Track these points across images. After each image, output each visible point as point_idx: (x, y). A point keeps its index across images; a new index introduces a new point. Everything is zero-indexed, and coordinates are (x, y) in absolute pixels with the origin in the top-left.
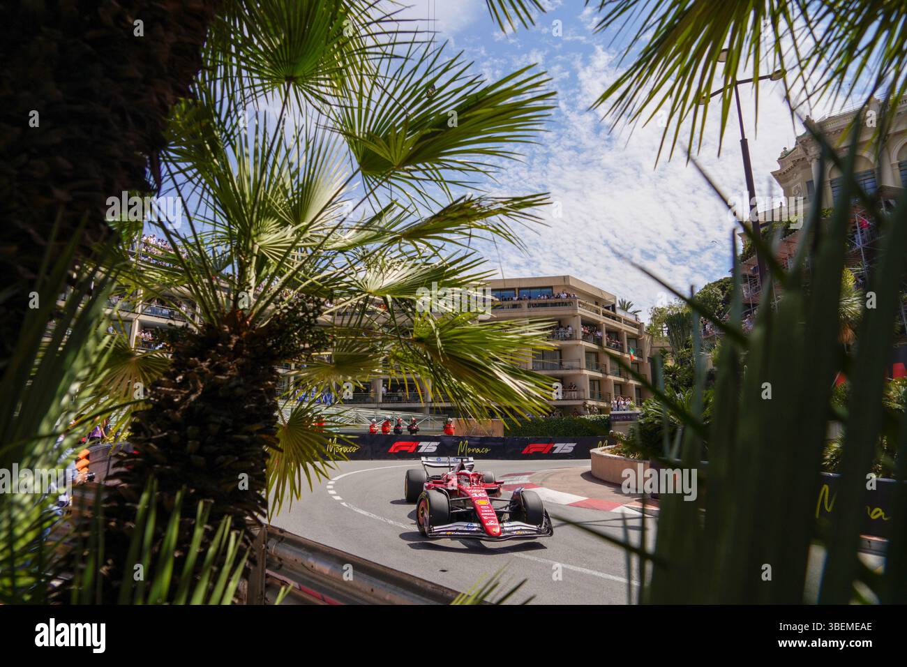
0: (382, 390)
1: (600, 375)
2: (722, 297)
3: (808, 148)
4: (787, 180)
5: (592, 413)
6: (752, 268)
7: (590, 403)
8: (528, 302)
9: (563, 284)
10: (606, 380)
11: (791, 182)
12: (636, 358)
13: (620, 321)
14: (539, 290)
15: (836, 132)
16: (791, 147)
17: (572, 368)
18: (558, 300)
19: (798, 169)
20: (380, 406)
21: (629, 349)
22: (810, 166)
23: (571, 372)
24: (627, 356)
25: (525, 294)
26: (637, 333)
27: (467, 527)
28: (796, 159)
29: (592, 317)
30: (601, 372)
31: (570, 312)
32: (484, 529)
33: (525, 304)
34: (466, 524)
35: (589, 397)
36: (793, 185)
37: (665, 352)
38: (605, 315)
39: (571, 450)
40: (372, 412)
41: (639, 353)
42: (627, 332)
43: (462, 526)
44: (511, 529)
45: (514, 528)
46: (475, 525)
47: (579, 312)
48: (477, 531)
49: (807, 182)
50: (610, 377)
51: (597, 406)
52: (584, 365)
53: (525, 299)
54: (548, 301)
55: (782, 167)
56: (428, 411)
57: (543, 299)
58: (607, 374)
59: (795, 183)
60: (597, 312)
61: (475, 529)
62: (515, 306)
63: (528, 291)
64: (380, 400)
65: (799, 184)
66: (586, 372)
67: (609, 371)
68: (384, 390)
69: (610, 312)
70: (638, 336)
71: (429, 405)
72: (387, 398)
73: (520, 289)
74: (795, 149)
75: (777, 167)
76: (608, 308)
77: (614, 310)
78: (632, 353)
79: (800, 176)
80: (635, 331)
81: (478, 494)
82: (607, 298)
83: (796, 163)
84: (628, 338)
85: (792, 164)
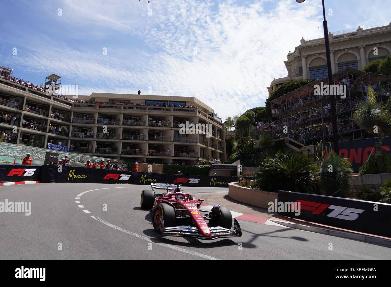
0: (95, 146)
1: (205, 146)
2: (255, 116)
3: (301, 52)
4: (290, 66)
5: (200, 164)
6: (281, 101)
7: (200, 159)
8: (174, 108)
9: (191, 101)
10: (207, 149)
11: (292, 67)
12: (220, 140)
13: (215, 121)
14: (179, 103)
15: (314, 46)
16: (293, 51)
17: (192, 142)
18: (188, 109)
19: (295, 61)
20: (94, 154)
21: (218, 135)
22: (302, 60)
23: (192, 144)
24: (216, 138)
25: (172, 104)
26: (221, 128)
27: (188, 229)
28: (295, 56)
29: (203, 118)
30: (205, 145)
31: (193, 115)
32: (200, 231)
33: (172, 109)
34: (187, 227)
35: (200, 156)
36: (292, 68)
37: (232, 138)
38: (209, 118)
39: (197, 182)
40: (90, 157)
41: (222, 137)
42: (218, 127)
43: (185, 228)
44: (215, 231)
45: (218, 231)
46: (193, 228)
47: (198, 115)
48: (194, 232)
49: (299, 67)
50: (209, 148)
51: (203, 161)
52: (198, 141)
53: (172, 107)
54: (183, 108)
55: (289, 60)
56: (119, 158)
57: (181, 107)
58: (208, 146)
59: (294, 67)
60: (205, 116)
61: (193, 231)
62: (167, 110)
63: (174, 103)
64: (94, 151)
65: (295, 68)
66: (199, 144)
67: (209, 145)
68: (96, 146)
69: (211, 117)
70: (222, 130)
71: (120, 156)
72: (97, 151)
73: (170, 101)
74: (294, 52)
75: (286, 60)
76: (210, 115)
77: (213, 116)
78: (219, 137)
79: (296, 64)
80: (221, 127)
81: (191, 207)
82: (210, 110)
83: (295, 58)
84: (218, 130)
85: (293, 59)
